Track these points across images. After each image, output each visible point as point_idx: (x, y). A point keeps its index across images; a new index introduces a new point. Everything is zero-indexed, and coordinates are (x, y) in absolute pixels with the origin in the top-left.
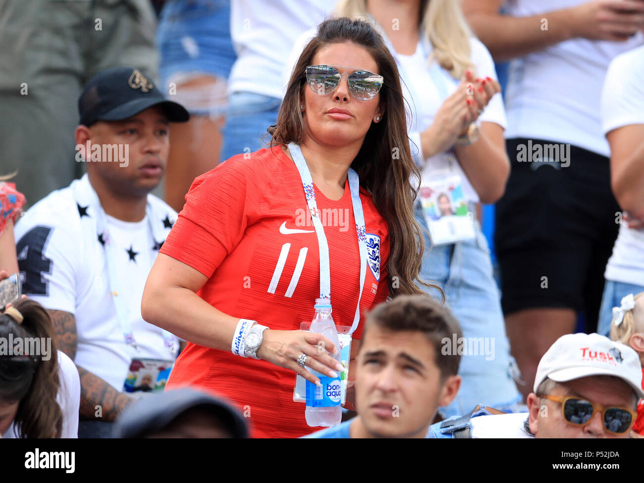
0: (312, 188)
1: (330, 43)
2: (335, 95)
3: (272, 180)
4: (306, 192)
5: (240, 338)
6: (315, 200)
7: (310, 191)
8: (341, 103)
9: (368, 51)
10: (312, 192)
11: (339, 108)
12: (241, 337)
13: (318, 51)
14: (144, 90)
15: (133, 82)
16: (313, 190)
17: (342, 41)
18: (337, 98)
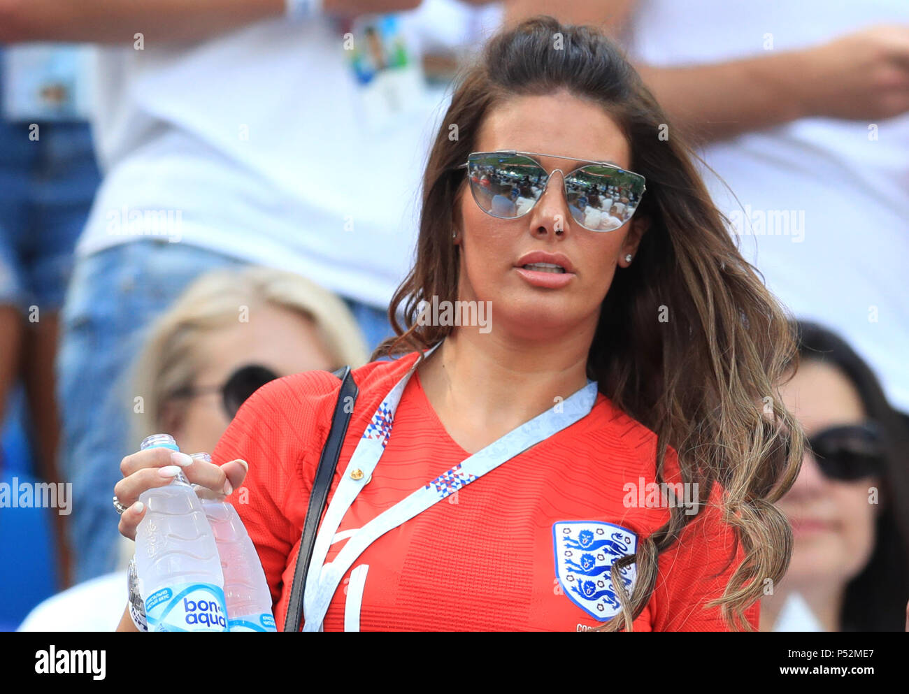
1: (520, 93)
2: (535, 223)
8: (550, 241)
9: (607, 112)
11: (546, 253)
13: (490, 111)
17: (549, 90)
18: (541, 230)
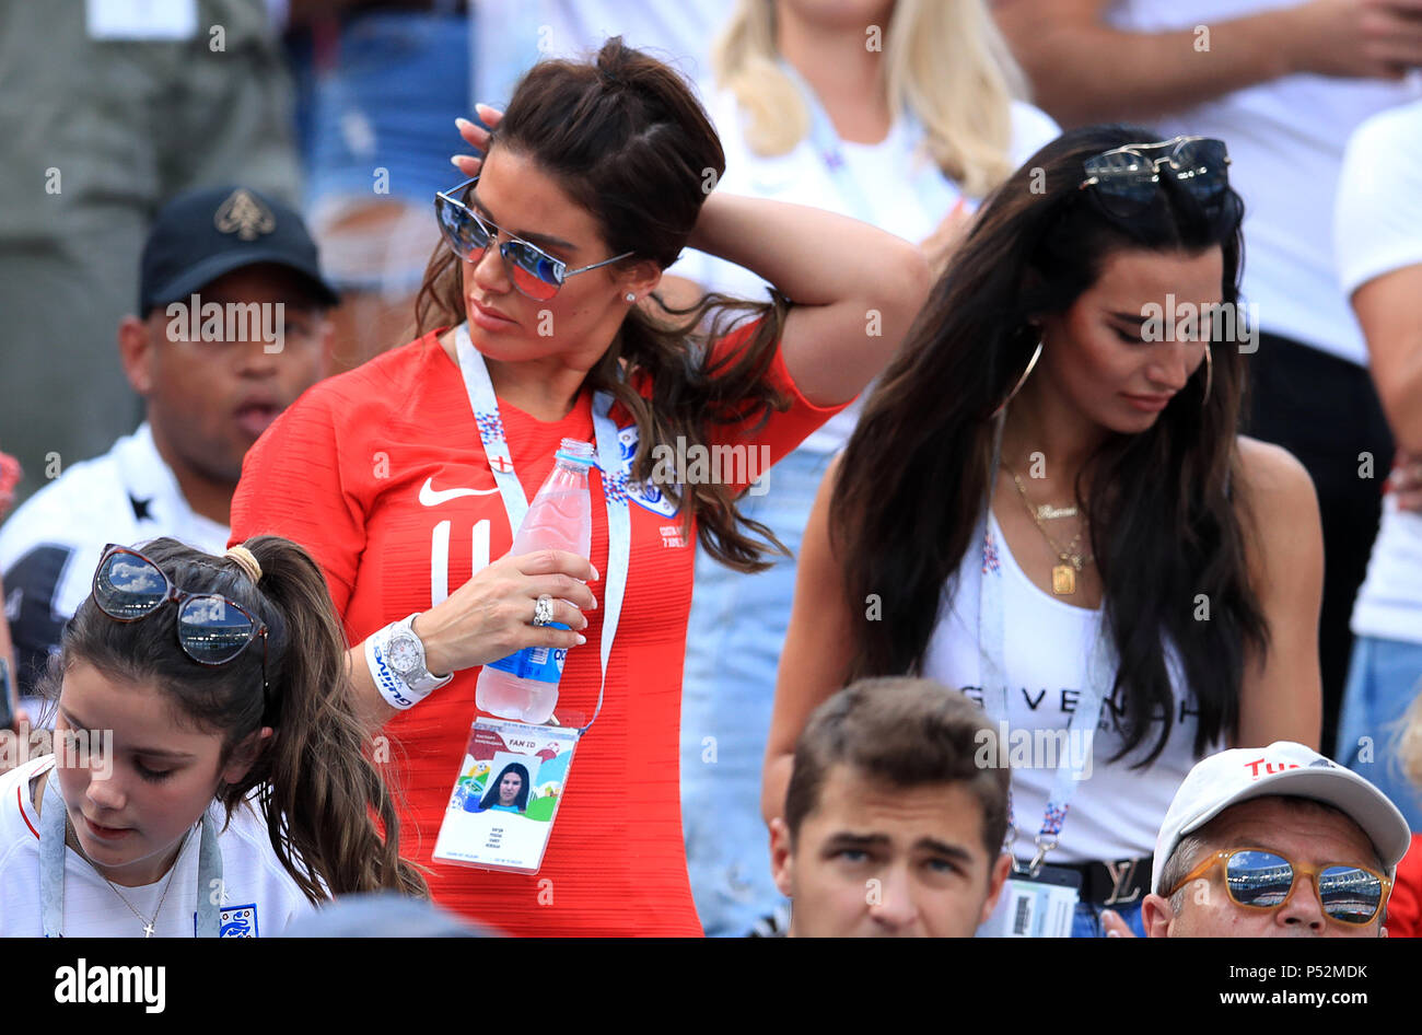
0: (496, 419)
3: (395, 413)
4: (481, 428)
5: (385, 671)
6: (506, 442)
7: (493, 426)
10: (497, 427)
12: (384, 667)
14: (247, 233)
15: (227, 217)
16: (500, 423)
